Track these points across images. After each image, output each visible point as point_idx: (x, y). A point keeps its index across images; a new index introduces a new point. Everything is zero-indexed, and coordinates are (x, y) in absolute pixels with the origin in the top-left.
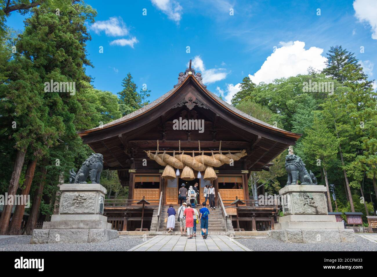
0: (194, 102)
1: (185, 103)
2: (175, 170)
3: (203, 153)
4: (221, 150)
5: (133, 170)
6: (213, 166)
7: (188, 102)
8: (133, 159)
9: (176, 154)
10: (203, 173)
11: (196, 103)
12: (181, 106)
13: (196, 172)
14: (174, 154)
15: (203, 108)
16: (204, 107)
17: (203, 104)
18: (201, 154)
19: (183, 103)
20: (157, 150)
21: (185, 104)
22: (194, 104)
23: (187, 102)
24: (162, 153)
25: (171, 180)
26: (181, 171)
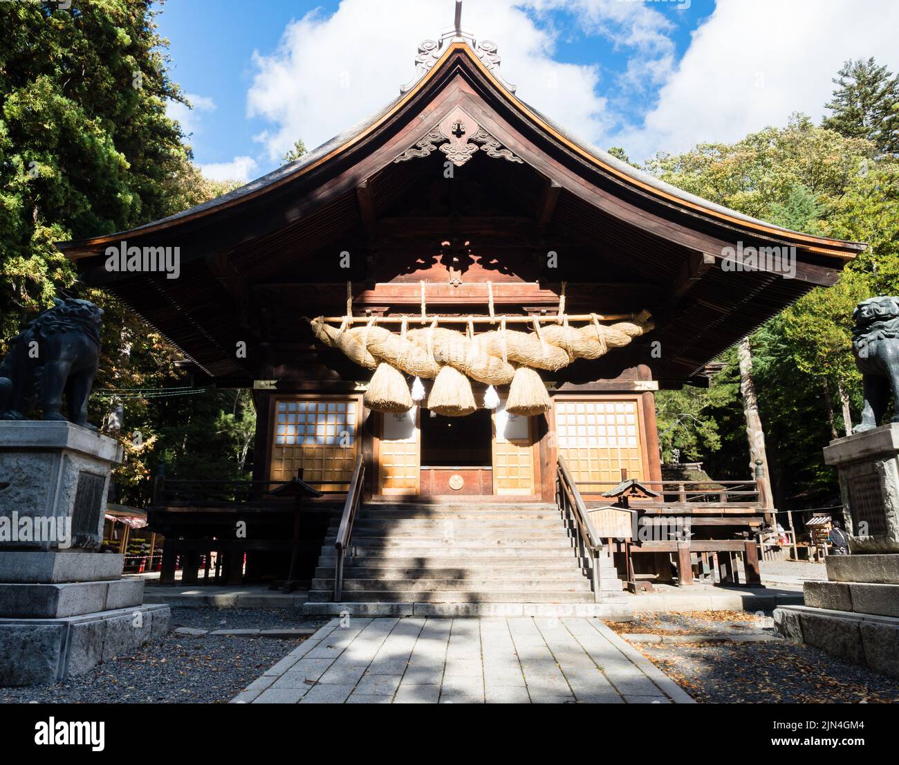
0: (470, 141)
1: (438, 144)
2: (410, 380)
3: (503, 324)
4: (565, 313)
5: (268, 382)
6: (537, 366)
7: (453, 138)
8: (266, 344)
9: (412, 326)
10: (503, 389)
11: (480, 144)
12: (425, 152)
13: (478, 388)
14: (404, 327)
15: (503, 158)
16: (509, 157)
17: (503, 147)
18: (495, 326)
19: (433, 143)
20: (345, 314)
21: (441, 147)
22: (472, 145)
23: (447, 141)
24: (364, 324)
25: (396, 416)
26: (428, 382)
